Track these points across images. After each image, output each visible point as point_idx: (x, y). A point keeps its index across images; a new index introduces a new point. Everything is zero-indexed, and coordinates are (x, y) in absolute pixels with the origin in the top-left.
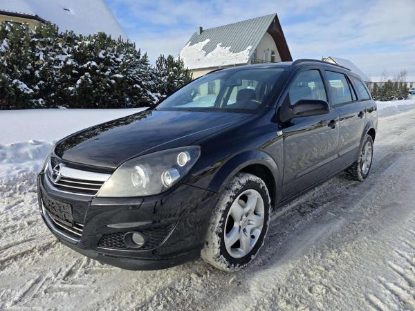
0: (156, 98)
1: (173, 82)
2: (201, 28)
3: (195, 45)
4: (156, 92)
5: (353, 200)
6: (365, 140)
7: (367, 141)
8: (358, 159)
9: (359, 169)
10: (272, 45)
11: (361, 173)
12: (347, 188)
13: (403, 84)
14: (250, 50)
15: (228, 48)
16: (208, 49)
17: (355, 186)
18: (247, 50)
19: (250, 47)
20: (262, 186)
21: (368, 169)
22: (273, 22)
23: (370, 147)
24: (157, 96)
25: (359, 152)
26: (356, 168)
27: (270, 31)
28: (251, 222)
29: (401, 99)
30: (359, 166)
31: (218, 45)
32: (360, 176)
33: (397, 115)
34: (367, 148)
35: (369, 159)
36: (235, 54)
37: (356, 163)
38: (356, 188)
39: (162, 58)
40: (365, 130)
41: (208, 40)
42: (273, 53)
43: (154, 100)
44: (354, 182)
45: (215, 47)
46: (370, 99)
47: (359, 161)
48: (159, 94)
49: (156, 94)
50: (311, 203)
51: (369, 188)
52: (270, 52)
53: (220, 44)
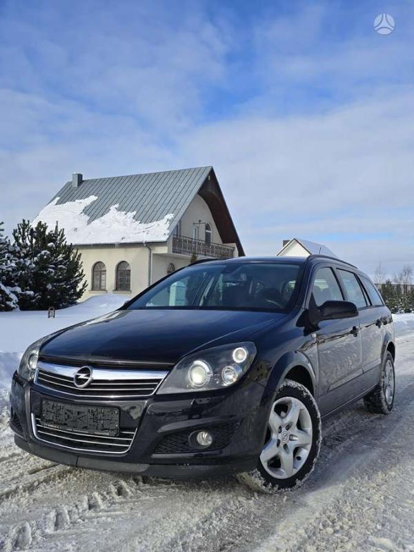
0: (13, 296)
1: (46, 268)
2: (80, 176)
3: (68, 203)
4: (13, 286)
5: (383, 432)
6: (385, 358)
7: (387, 359)
8: (380, 381)
9: (383, 396)
10: (206, 215)
11: (386, 401)
12: (372, 421)
13: (409, 288)
14: (171, 221)
15: (131, 214)
16: (93, 213)
17: (380, 419)
18: (165, 220)
19: (170, 216)
20: (305, 394)
21: (391, 398)
22: (207, 178)
23: (391, 368)
24: (14, 292)
25: (381, 373)
26: (379, 395)
27: (202, 192)
28: (294, 438)
29: (409, 312)
30: (382, 392)
31: (113, 208)
32: (385, 407)
33: (409, 336)
34: (388, 368)
35: (392, 383)
36: (143, 226)
37: (378, 388)
38: (382, 421)
39: (25, 226)
40: (384, 346)
41: (93, 198)
42: (207, 227)
43: (10, 300)
44: (378, 416)
45: (107, 210)
46: (383, 305)
47: (382, 385)
48: (18, 290)
49: (13, 289)
50: (335, 436)
51: (397, 421)
52: (203, 227)
53: (117, 206)
